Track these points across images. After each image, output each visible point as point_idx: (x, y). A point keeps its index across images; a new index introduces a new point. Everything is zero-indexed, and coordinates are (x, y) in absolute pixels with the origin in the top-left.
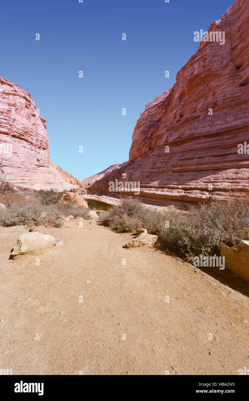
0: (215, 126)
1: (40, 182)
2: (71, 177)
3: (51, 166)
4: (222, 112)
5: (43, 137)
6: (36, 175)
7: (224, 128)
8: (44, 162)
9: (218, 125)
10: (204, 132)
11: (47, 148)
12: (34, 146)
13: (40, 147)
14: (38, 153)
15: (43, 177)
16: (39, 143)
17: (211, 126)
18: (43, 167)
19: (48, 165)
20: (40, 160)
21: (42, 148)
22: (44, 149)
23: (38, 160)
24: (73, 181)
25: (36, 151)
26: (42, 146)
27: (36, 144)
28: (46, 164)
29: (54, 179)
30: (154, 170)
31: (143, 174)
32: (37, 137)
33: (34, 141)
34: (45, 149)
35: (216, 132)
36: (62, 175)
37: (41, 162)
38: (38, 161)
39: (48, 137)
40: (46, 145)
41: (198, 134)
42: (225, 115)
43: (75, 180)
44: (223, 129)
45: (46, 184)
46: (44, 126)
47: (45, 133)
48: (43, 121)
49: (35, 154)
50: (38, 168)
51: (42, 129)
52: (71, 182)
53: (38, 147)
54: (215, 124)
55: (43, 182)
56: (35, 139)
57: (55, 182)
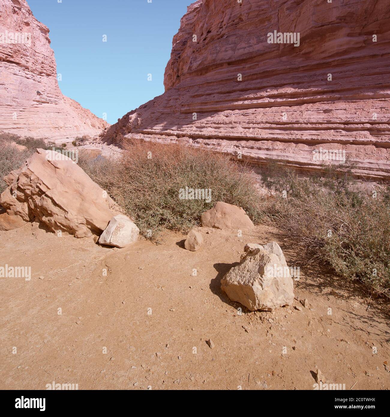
0: (238, 49)
1: (42, 126)
2: (94, 117)
3: (62, 101)
4: (246, 30)
5: (46, 58)
6: (36, 116)
7: (247, 54)
8: (49, 95)
9: (241, 49)
10: (227, 58)
11: (53, 73)
12: (32, 72)
13: (41, 73)
14: (39, 82)
15: (47, 120)
16: (39, 67)
17: (234, 50)
18: (48, 103)
19: (56, 99)
20: (42, 93)
21: (45, 73)
22: (48, 75)
23: (39, 93)
24: (97, 123)
25: (34, 80)
26: (45, 71)
27: (34, 68)
28: (52, 99)
29: (65, 122)
30: (165, 110)
31: (152, 115)
32: (35, 58)
33: (30, 65)
34: (50, 75)
35: (239, 59)
36: (79, 114)
37: (44, 96)
38: (39, 95)
39: (53, 57)
40: (51, 69)
41: (220, 61)
42: (248, 35)
43: (101, 121)
44: (245, 54)
45: (52, 129)
46: (47, 39)
47: (48, 50)
48: (45, 31)
49: (33, 84)
50: (40, 106)
51: (43, 44)
52: (93, 126)
53: (37, 73)
54: (238, 47)
55: (47, 126)
56: (31, 60)
57: (66, 126)
